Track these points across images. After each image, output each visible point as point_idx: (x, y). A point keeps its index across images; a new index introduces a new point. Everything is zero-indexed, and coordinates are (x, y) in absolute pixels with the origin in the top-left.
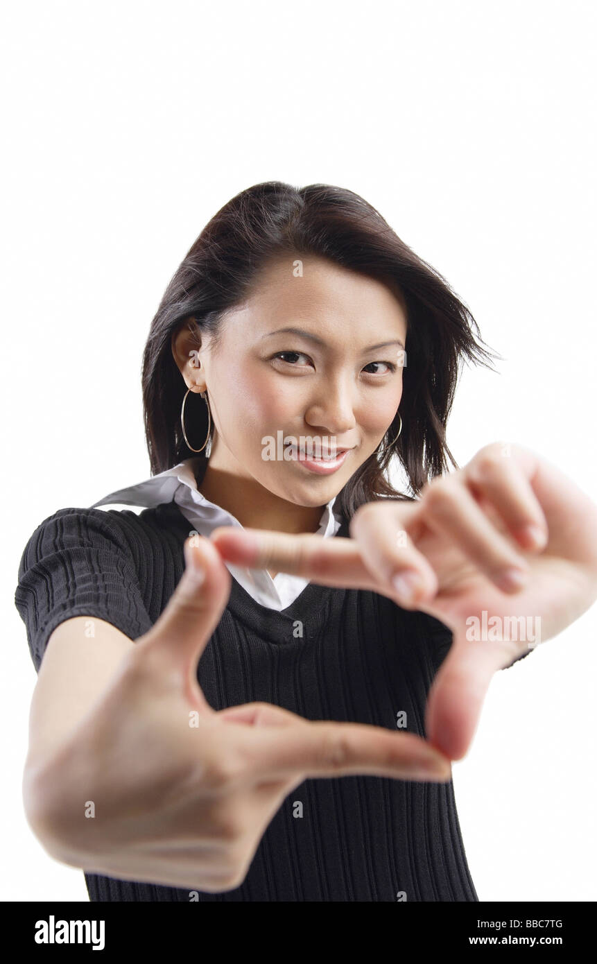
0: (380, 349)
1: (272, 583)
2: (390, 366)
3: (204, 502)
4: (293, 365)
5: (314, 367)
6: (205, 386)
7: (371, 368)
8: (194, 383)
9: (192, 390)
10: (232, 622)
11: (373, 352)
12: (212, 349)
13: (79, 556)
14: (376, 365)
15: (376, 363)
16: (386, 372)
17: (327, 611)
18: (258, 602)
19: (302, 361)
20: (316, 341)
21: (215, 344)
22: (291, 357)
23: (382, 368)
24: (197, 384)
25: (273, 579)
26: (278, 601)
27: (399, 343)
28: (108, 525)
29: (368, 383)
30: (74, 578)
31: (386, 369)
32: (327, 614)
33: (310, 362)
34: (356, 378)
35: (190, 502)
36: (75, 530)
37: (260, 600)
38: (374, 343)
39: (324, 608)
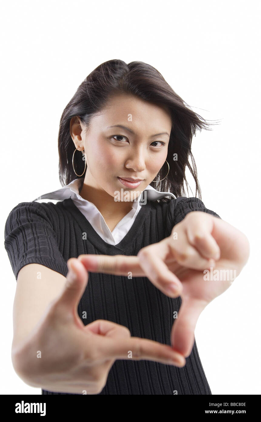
0: (158, 136)
1: (111, 234)
2: (163, 143)
3: (82, 199)
4: (120, 142)
5: (129, 143)
6: (83, 148)
7: (154, 144)
8: (79, 147)
9: (77, 149)
10: (94, 250)
11: (155, 137)
12: (86, 132)
13: (28, 227)
14: (156, 142)
15: (157, 142)
16: (161, 146)
17: (134, 245)
18: (106, 242)
19: (124, 140)
20: (130, 131)
21: (88, 130)
22: (120, 138)
23: (159, 144)
24: (80, 147)
25: (112, 232)
26: (114, 241)
27: (167, 134)
28: (39, 210)
29: (153, 151)
30: (26, 239)
31: (161, 144)
32: (135, 247)
33: (128, 141)
34: (147, 148)
35: (77, 199)
36: (25, 214)
37: (106, 241)
38: (155, 133)
39: (133, 244)
